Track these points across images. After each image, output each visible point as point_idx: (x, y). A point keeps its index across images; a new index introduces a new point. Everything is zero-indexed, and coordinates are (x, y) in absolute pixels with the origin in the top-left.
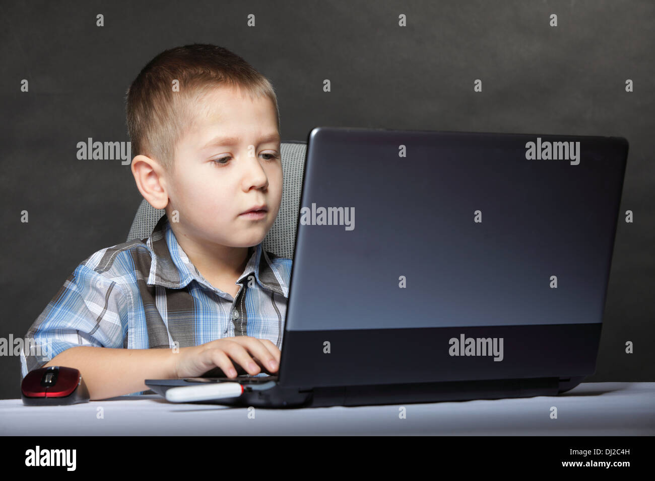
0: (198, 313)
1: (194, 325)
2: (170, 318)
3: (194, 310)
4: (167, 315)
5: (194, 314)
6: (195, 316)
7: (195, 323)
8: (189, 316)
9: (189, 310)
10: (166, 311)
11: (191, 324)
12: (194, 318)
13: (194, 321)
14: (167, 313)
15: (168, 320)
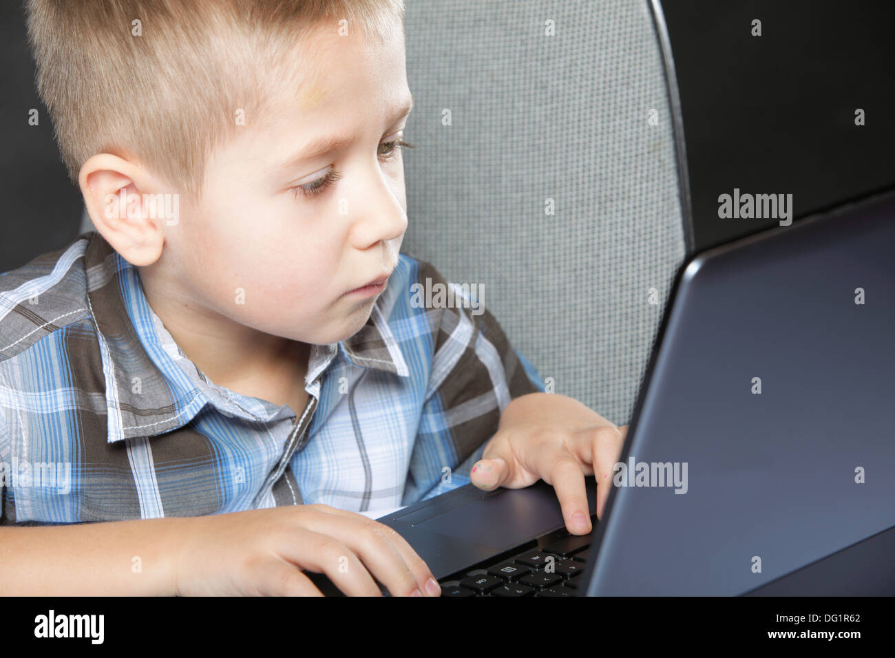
0: (223, 461)
1: (220, 488)
2: (163, 480)
3: (214, 457)
4: (154, 474)
5: (216, 465)
6: (219, 469)
7: (222, 485)
8: (207, 471)
9: (205, 459)
10: (152, 464)
11: (213, 487)
12: (217, 474)
13: (218, 479)
14: (153, 469)
15: (159, 485)
